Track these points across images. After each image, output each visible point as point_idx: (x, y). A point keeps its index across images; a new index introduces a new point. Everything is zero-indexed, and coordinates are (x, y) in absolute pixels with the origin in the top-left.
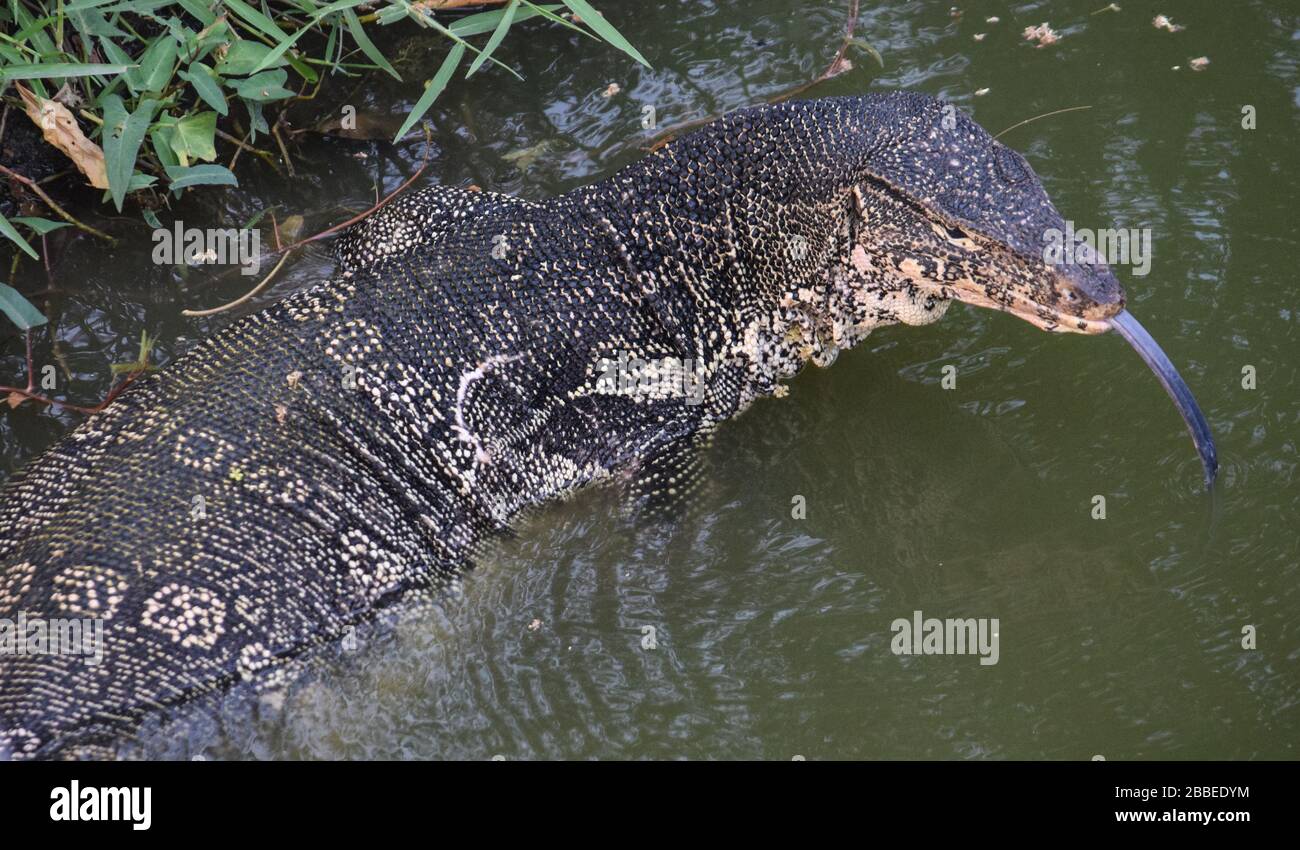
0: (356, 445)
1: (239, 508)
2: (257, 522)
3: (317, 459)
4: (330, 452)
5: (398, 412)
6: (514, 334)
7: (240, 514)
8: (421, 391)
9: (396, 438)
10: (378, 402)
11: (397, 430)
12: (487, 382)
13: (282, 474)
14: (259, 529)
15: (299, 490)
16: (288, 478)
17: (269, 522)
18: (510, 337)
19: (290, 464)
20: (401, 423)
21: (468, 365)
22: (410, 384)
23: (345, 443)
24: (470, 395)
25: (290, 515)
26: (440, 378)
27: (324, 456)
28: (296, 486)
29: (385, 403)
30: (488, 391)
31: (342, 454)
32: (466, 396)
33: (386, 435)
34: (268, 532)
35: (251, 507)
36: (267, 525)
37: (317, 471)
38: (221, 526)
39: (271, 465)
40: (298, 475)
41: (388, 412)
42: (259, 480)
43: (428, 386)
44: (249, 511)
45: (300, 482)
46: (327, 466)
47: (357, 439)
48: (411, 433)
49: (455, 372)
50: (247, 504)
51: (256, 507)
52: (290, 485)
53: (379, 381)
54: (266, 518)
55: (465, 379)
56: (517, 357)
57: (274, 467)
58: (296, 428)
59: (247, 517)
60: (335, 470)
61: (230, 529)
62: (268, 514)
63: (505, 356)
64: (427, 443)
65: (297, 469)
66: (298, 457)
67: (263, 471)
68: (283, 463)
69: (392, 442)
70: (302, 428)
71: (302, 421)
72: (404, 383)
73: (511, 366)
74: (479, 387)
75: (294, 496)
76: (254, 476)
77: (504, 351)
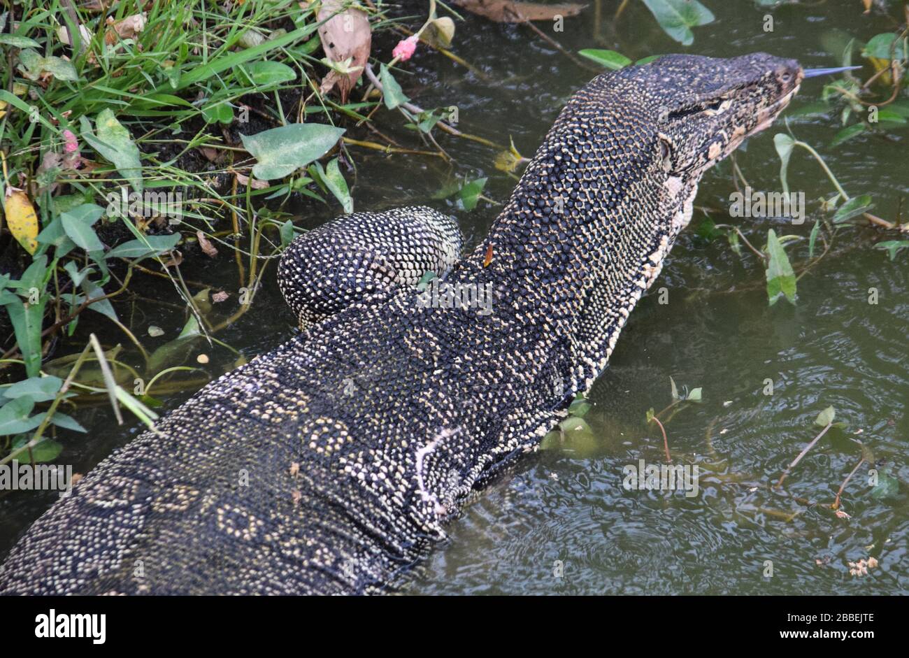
0: (363, 522)
1: (282, 569)
2: (299, 579)
3: (334, 533)
4: (344, 526)
5: (381, 489)
6: (452, 412)
7: (284, 573)
8: (391, 468)
9: (384, 509)
10: (364, 484)
11: (384, 503)
12: (438, 454)
13: (309, 543)
14: (301, 584)
15: (326, 557)
16: (316, 547)
17: (308, 579)
18: (449, 413)
19: (314, 536)
20: (384, 497)
21: (420, 444)
22: (382, 464)
23: (351, 519)
24: (426, 466)
25: (323, 576)
26: (401, 456)
27: (340, 530)
28: (323, 553)
29: (369, 483)
30: (439, 461)
31: (351, 528)
32: (423, 468)
33: (377, 510)
34: (307, 587)
35: (291, 568)
36: (307, 582)
37: (335, 542)
38: (271, 581)
39: (298, 536)
40: (322, 545)
41: (373, 491)
42: (293, 548)
43: (394, 463)
44: (290, 571)
45: (326, 550)
46: (343, 537)
47: (362, 515)
48: (393, 503)
49: (411, 450)
50: (288, 566)
51: (296, 568)
52: (318, 552)
53: (360, 466)
54: (305, 577)
55: (419, 454)
56: (457, 430)
57: (301, 538)
58: (310, 508)
59: (290, 576)
60: (350, 541)
61: (279, 584)
62: (306, 574)
63: (449, 430)
64: (406, 511)
65: (321, 540)
66: (318, 531)
67: (293, 541)
68: (308, 536)
69: (383, 514)
70: (316, 509)
71: (314, 503)
72: (377, 464)
73: (455, 437)
74: (432, 459)
75: (323, 560)
76: (287, 544)
77: (446, 427)
